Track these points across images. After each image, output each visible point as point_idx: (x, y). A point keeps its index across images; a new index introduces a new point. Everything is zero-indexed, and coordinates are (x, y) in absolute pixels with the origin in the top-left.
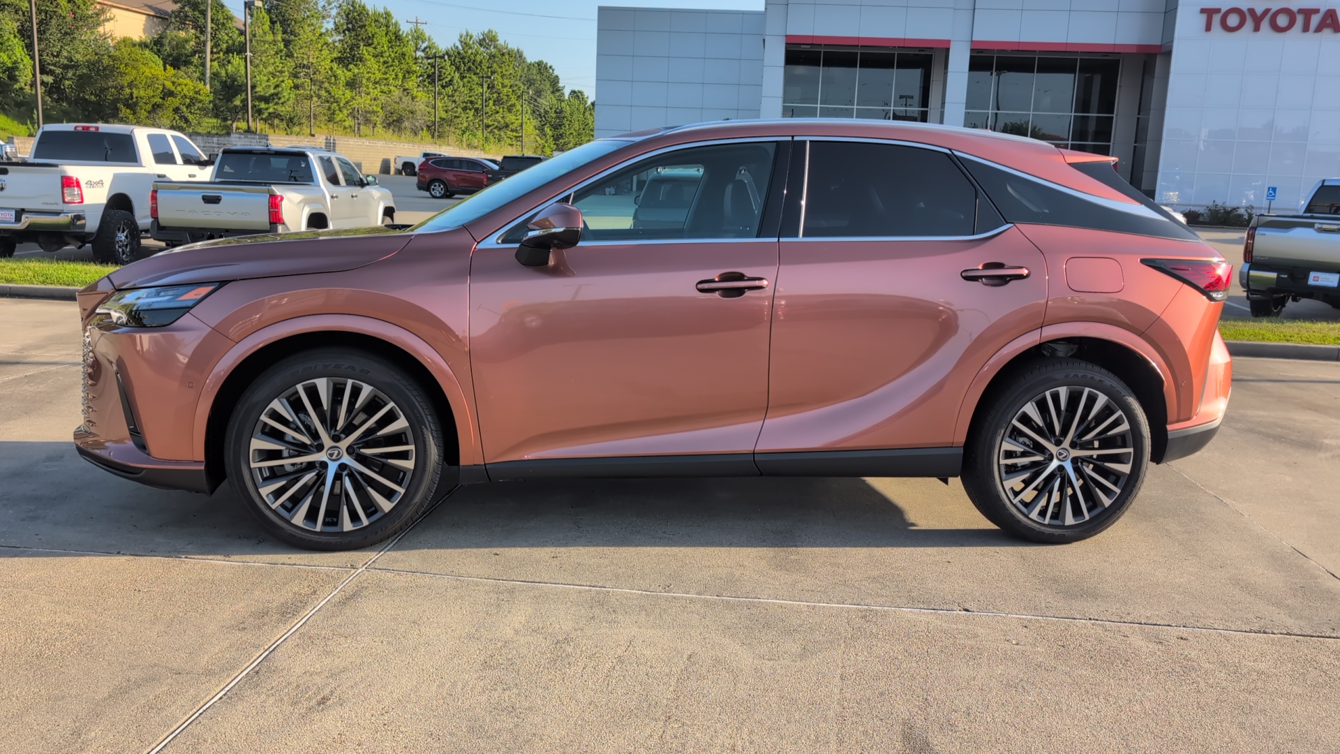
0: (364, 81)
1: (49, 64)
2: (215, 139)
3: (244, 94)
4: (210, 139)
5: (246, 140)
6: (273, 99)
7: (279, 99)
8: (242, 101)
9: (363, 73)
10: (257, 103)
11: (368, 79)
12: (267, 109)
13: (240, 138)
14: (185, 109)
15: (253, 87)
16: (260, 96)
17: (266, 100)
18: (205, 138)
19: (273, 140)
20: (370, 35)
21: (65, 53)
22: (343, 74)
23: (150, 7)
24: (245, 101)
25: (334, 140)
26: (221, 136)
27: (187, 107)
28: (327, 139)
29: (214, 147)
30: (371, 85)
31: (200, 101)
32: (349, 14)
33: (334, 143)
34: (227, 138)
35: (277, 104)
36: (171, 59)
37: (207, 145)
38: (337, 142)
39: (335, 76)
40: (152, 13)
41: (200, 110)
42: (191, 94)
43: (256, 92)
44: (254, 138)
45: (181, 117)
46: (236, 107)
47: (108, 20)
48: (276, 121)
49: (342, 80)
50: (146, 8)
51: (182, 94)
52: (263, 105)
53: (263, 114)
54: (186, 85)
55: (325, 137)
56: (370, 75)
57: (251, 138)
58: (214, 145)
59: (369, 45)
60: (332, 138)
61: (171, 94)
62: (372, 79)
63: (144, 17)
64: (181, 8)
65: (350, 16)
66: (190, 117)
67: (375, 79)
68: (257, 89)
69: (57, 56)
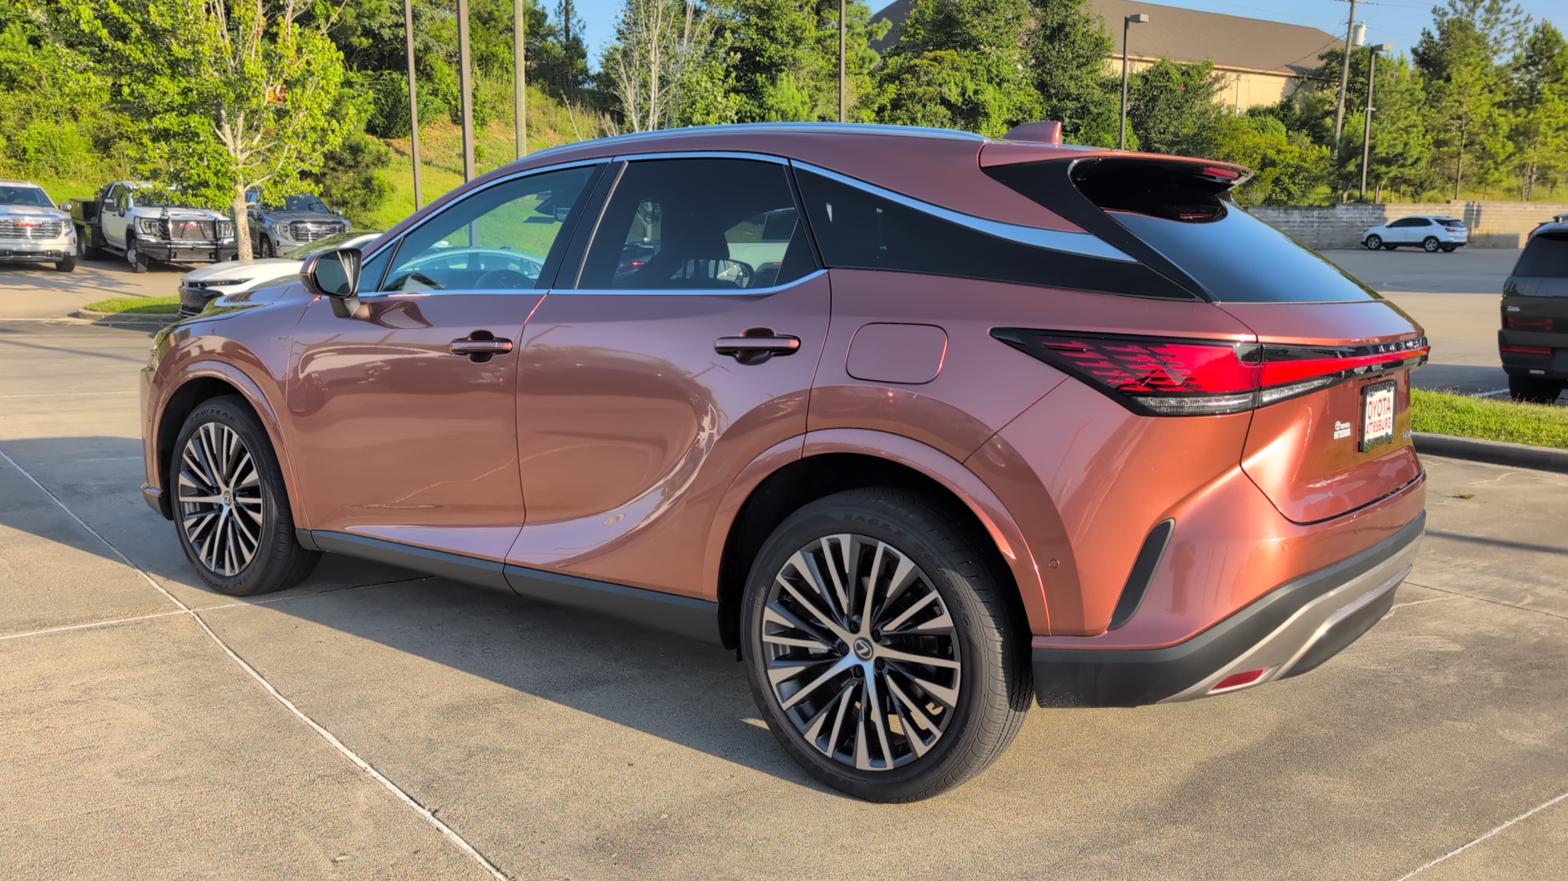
0: (1542, 128)
1: (1155, 142)
2: (1316, 213)
3: (1360, 158)
4: (1309, 213)
5: (1356, 211)
6: (1398, 160)
7: (1405, 159)
8: (1356, 166)
9: (1540, 118)
10: (1375, 167)
11: (1549, 124)
12: (1387, 173)
13: (1347, 210)
14: (1287, 181)
15: (1372, 148)
16: (1382, 158)
17: (1387, 162)
18: (1303, 211)
19: (1391, 210)
20: (1559, 67)
21: (1172, 129)
22: (1506, 121)
23: (1292, 68)
24: (1360, 167)
25: (1479, 206)
26: (1324, 208)
27: (1290, 178)
28: (1468, 205)
29: (1313, 222)
30: (1550, 133)
31: (1307, 170)
32: (1535, 43)
33: (1479, 211)
34: (1331, 211)
35: (1402, 166)
36: (1298, 123)
37: (1305, 219)
38: (1482, 209)
39: (1494, 126)
40: (1294, 74)
41: (1306, 179)
42: (1296, 161)
43: (1375, 154)
44: (1366, 210)
45: (1282, 190)
46: (1350, 173)
47: (1221, 89)
48: (1403, 188)
49: (1505, 128)
50: (1288, 69)
51: (1285, 163)
52: (1383, 169)
53: (1382, 179)
54: (1291, 152)
55: (1464, 203)
56: (1550, 119)
57: (1362, 209)
58: (1314, 219)
59: (1556, 81)
60: (1476, 204)
61: (1273, 164)
62: (1554, 125)
63: (1283, 80)
64: (1327, 64)
65: (1536, 46)
66: (1293, 188)
67: (1558, 123)
68: (1377, 150)
69: (1164, 133)
